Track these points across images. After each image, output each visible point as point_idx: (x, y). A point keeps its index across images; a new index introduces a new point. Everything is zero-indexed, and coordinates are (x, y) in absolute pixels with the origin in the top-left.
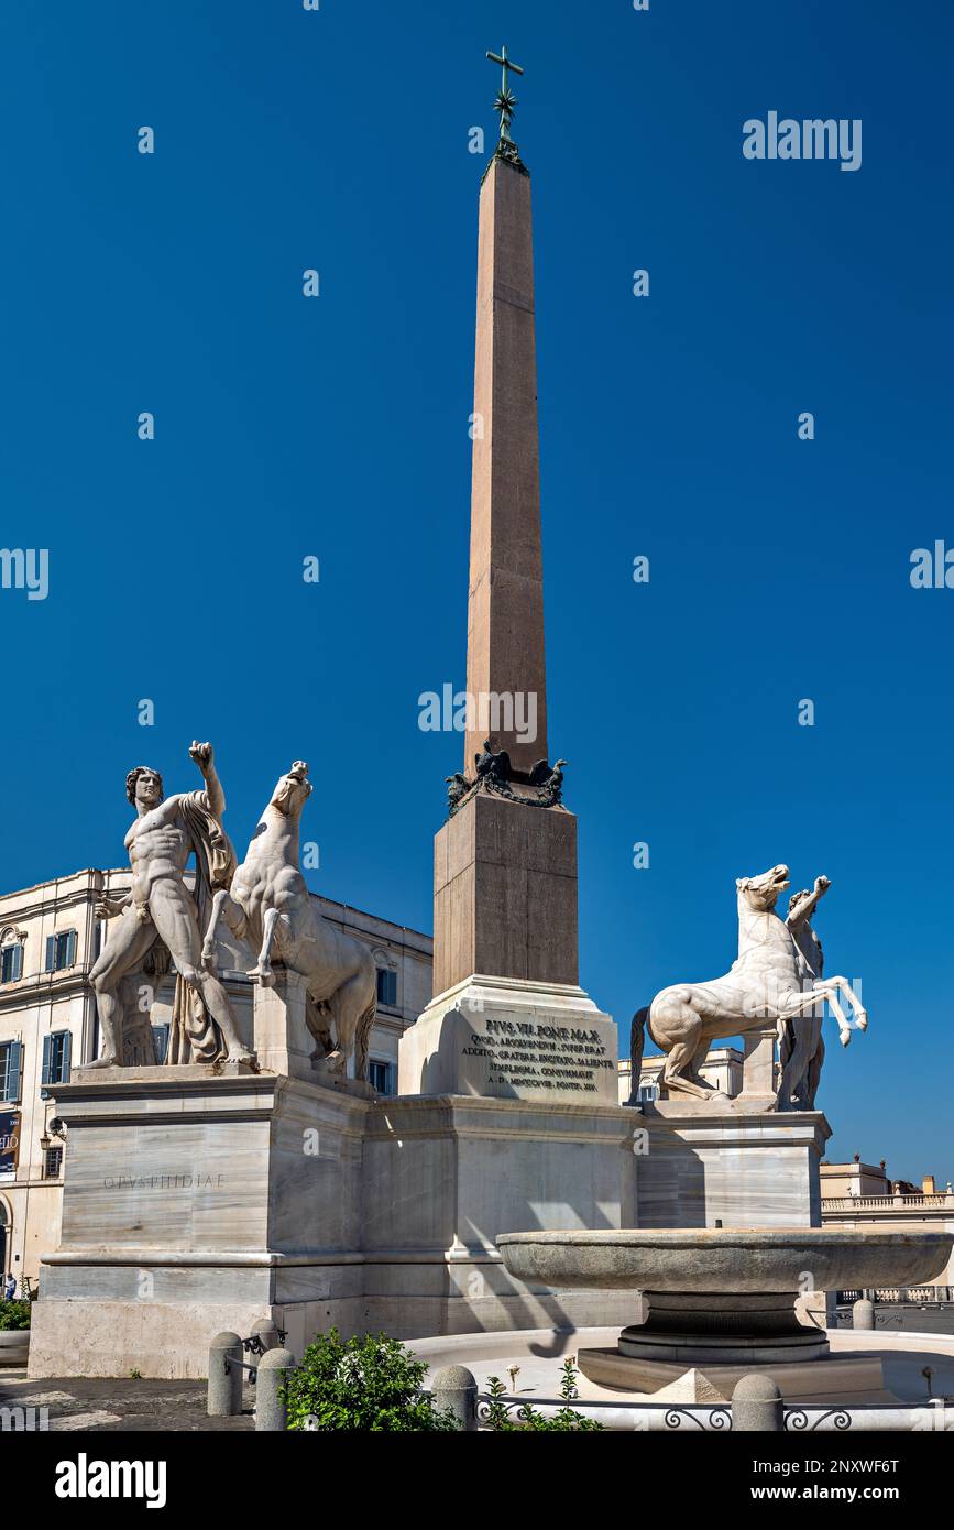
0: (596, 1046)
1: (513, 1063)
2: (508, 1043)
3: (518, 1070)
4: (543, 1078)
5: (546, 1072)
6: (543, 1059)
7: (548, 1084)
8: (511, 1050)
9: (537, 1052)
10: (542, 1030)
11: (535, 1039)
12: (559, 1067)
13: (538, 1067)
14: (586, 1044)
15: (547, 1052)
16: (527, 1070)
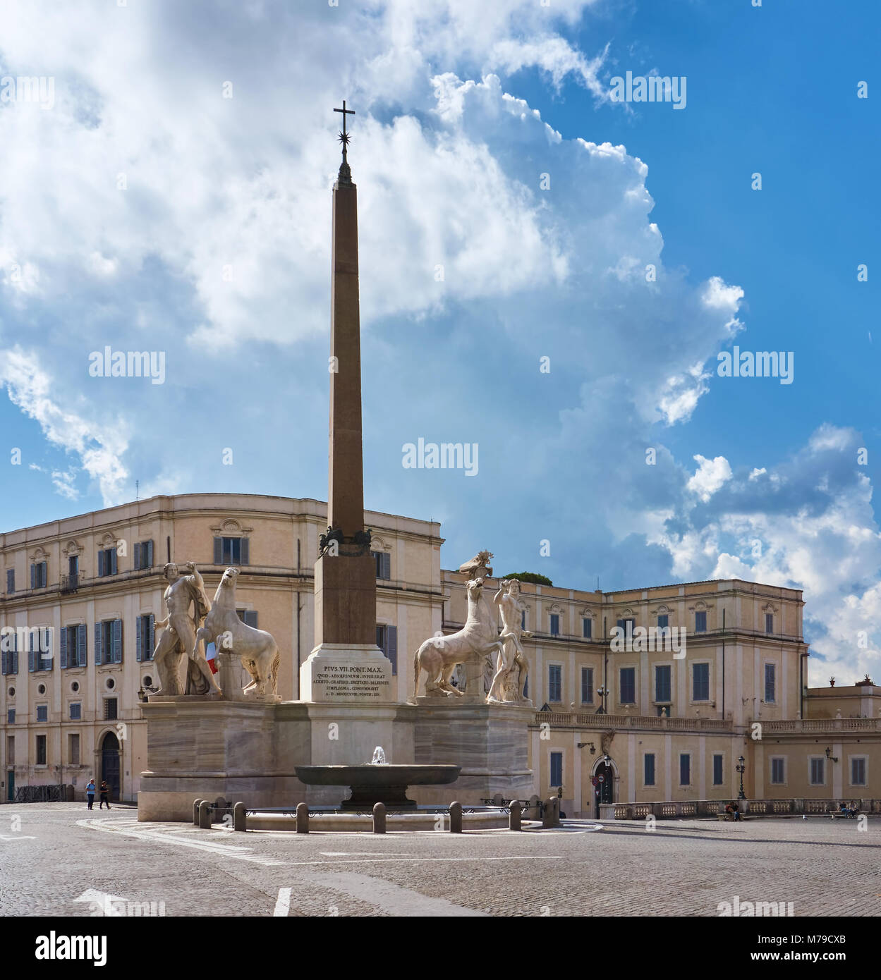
0: (380, 674)
1: (338, 685)
2: (335, 676)
3: (340, 688)
4: (353, 692)
5: (354, 688)
6: (354, 682)
7: (355, 694)
8: (337, 679)
9: (349, 680)
10: (352, 669)
11: (349, 673)
12: (362, 686)
13: (351, 686)
14: (374, 674)
15: (355, 679)
16: (345, 688)
